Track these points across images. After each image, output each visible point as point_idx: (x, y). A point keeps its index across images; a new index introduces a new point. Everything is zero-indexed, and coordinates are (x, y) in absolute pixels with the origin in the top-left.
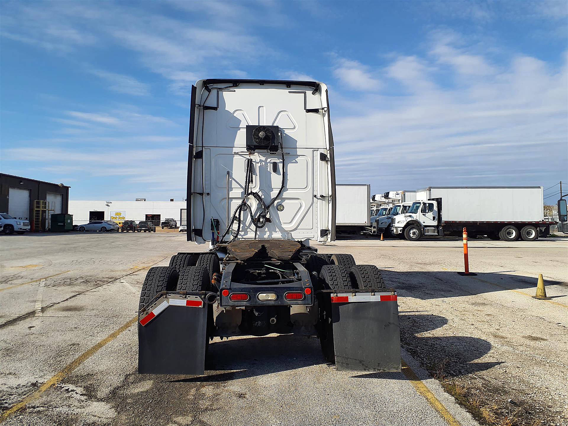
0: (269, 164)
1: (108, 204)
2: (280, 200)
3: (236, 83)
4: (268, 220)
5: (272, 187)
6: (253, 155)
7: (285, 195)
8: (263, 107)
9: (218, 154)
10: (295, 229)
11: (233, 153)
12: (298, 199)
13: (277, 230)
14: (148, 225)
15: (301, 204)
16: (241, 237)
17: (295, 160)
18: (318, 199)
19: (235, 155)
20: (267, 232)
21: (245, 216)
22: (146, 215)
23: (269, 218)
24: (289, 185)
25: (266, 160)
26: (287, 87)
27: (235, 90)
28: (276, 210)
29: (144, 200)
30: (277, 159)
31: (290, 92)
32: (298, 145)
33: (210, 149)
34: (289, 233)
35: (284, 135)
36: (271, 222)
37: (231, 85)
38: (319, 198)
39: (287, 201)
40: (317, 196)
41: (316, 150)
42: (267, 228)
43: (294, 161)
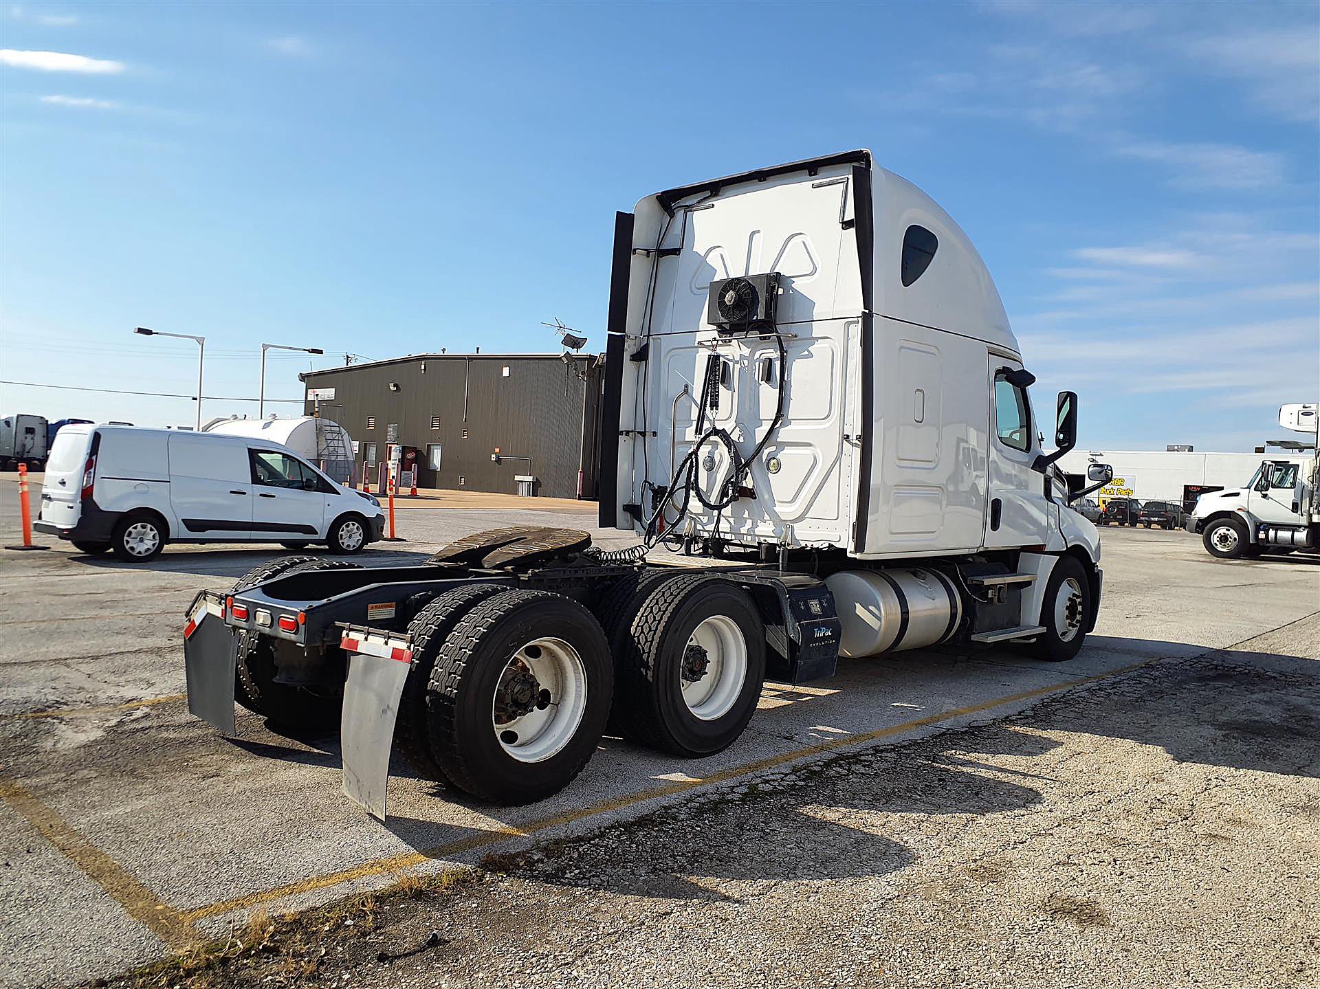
0: (757, 364)
1: (1094, 457)
2: (773, 448)
3: (715, 189)
4: (750, 493)
5: (761, 418)
6: (730, 345)
7: (783, 435)
8: (759, 231)
9: (672, 347)
10: (801, 518)
11: (696, 345)
12: (810, 445)
13: (766, 517)
14: (1166, 512)
15: (815, 458)
16: (702, 529)
17: (809, 351)
18: (853, 445)
19: (700, 349)
20: (748, 520)
21: (711, 481)
22: (1186, 487)
23: (752, 489)
24: (793, 411)
25: (752, 353)
26: (810, 175)
27: (713, 203)
28: (766, 472)
29: (1187, 450)
30: (772, 350)
31: (814, 187)
32: (817, 313)
33: (660, 339)
34: (788, 526)
35: (791, 292)
36: (755, 498)
37: (708, 193)
38: (854, 442)
39: (788, 450)
40: (851, 438)
41: (854, 322)
42: (747, 512)
43: (806, 353)
